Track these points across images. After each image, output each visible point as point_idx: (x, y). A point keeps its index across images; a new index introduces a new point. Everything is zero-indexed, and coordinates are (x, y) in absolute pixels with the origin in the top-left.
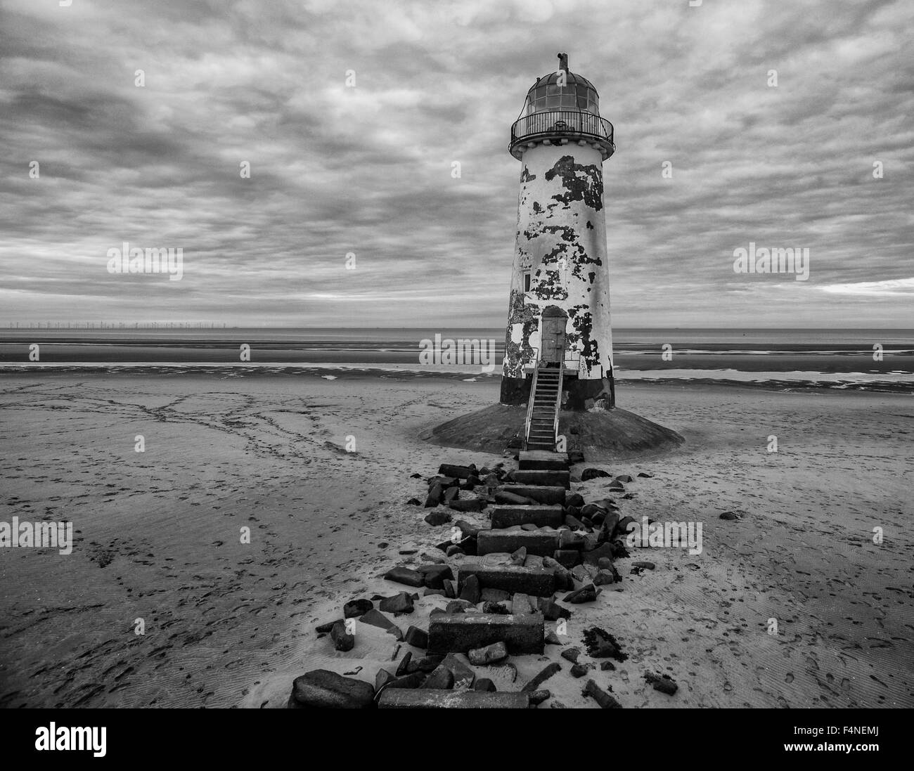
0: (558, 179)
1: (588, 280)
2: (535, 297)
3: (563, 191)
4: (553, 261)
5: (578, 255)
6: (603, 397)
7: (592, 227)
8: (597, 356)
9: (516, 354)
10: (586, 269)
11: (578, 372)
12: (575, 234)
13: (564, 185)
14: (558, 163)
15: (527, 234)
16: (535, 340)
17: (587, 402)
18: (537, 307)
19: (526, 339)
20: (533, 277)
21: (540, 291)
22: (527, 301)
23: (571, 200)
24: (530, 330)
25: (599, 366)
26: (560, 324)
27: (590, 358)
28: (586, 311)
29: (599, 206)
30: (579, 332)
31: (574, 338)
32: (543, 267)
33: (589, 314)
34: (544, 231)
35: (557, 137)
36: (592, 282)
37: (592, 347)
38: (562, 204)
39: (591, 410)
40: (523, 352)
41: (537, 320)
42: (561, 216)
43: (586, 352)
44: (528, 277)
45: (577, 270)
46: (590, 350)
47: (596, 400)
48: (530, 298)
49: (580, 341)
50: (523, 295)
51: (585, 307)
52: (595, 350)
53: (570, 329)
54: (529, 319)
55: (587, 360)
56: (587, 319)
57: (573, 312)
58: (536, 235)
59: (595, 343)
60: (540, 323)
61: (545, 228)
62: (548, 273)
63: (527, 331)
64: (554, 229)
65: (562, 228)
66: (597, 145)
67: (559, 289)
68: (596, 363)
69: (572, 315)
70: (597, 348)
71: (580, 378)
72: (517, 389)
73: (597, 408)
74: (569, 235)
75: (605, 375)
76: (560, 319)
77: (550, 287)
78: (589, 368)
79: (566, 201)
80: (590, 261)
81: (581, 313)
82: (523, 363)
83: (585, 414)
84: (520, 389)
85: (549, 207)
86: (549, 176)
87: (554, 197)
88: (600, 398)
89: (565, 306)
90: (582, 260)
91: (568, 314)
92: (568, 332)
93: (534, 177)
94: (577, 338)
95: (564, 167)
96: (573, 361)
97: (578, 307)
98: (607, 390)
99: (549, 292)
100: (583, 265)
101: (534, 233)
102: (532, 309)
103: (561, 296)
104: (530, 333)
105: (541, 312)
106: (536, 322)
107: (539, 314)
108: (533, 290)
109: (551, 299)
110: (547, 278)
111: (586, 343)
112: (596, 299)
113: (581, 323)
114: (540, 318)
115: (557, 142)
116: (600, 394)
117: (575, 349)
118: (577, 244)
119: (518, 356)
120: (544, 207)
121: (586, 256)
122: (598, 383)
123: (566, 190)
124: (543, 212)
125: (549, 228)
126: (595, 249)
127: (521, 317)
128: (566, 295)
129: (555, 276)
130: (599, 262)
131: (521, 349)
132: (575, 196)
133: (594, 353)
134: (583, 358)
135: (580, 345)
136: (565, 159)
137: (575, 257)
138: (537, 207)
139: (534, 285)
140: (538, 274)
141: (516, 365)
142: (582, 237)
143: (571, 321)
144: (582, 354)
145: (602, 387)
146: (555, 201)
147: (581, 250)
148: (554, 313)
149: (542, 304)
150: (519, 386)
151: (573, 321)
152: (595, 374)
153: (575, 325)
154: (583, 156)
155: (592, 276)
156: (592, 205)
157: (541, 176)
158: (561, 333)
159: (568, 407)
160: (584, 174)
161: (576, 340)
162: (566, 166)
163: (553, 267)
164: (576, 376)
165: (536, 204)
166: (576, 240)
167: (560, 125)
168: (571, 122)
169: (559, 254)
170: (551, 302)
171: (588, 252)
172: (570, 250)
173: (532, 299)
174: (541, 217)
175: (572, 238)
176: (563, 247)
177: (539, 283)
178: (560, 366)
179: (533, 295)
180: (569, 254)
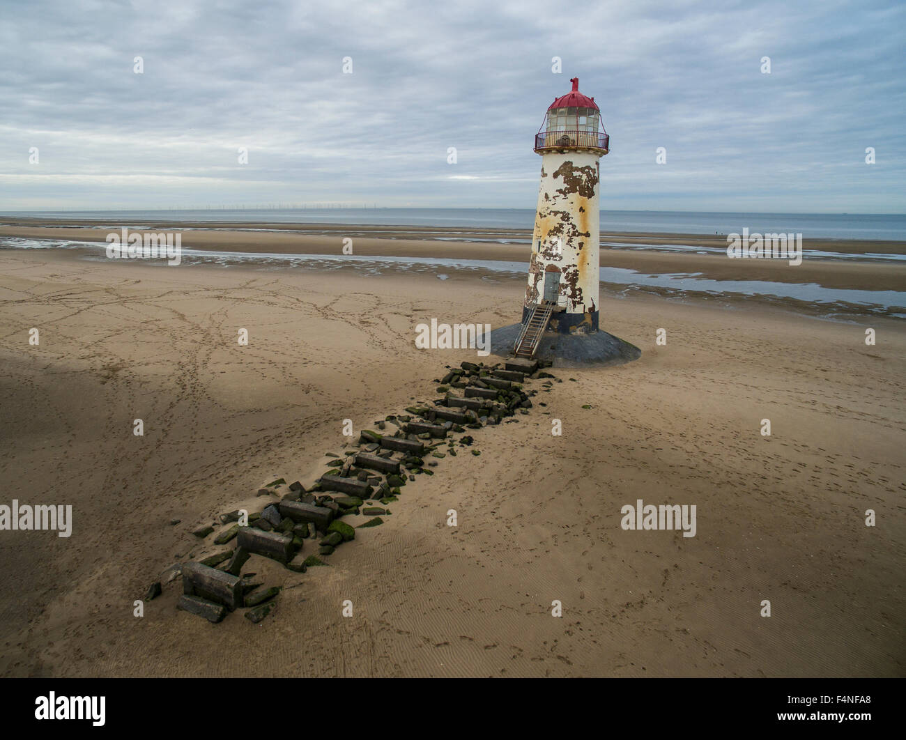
0: (561, 178)
1: (578, 247)
3: (564, 186)
4: (554, 235)
5: (571, 231)
6: (584, 324)
7: (584, 211)
8: (581, 298)
9: (530, 293)
10: (576, 240)
11: (566, 309)
12: (570, 216)
13: (565, 182)
14: (562, 166)
15: (540, 214)
16: (541, 287)
17: (571, 328)
18: (542, 264)
19: (535, 284)
20: (542, 244)
21: (545, 254)
22: (538, 260)
23: (569, 193)
24: (538, 279)
25: (582, 305)
26: (557, 277)
27: (576, 300)
28: (575, 268)
29: (591, 195)
30: (568, 283)
31: (565, 287)
32: (548, 238)
33: (577, 271)
34: (550, 214)
35: (564, 146)
36: (580, 249)
37: (578, 292)
38: (562, 196)
39: (574, 334)
40: (534, 292)
42: (562, 204)
43: (573, 296)
44: (540, 242)
45: (570, 241)
46: (576, 295)
47: (578, 327)
49: (569, 288)
50: (536, 255)
51: (574, 266)
52: (579, 295)
53: (563, 280)
54: (538, 272)
55: (573, 302)
56: (575, 274)
57: (565, 270)
58: (545, 216)
59: (580, 290)
60: (544, 275)
61: (551, 212)
62: (551, 242)
63: (536, 280)
64: (556, 213)
65: (561, 213)
66: (591, 152)
67: (557, 254)
68: (580, 303)
69: (564, 272)
70: (581, 293)
71: (567, 312)
73: (579, 332)
74: (566, 217)
75: (587, 310)
76: (556, 274)
77: (551, 252)
78: (575, 306)
79: (565, 194)
80: (580, 234)
81: (571, 270)
82: (533, 300)
83: (568, 337)
85: (554, 198)
86: (556, 175)
87: (557, 191)
88: (581, 326)
89: (560, 265)
90: (574, 234)
91: (562, 270)
92: (561, 282)
93: (547, 175)
94: (567, 286)
95: (565, 169)
96: (563, 301)
97: (569, 266)
98: (588, 320)
99: (551, 256)
100: (574, 238)
101: (544, 213)
102: (540, 265)
103: (557, 258)
104: (538, 281)
105: (545, 268)
106: (541, 274)
107: (543, 269)
108: (542, 252)
109: (551, 260)
110: (550, 246)
111: (574, 290)
112: (583, 260)
113: (570, 276)
114: (544, 271)
115: (561, 151)
116: (582, 323)
117: (565, 294)
118: (571, 224)
119: (531, 295)
120: (551, 197)
121: (577, 231)
122: (581, 317)
123: (566, 185)
124: (550, 200)
125: (553, 212)
126: (585, 226)
127: (534, 270)
128: (561, 258)
129: (554, 245)
130: (588, 235)
131: (533, 290)
132: (572, 190)
133: (579, 297)
134: (570, 300)
135: (569, 291)
136: (567, 164)
137: (569, 232)
138: (547, 196)
139: (542, 250)
140: (545, 243)
141: (530, 300)
142: (576, 218)
143: (563, 275)
144: (569, 296)
145: (584, 319)
146: (558, 194)
147: (574, 227)
148: (553, 270)
149: (546, 263)
151: (565, 275)
152: (579, 310)
153: (566, 278)
154: (579, 160)
155: (581, 245)
156: (584, 195)
157: (550, 175)
158: (556, 283)
159: (558, 330)
160: (580, 173)
161: (566, 288)
162: (567, 169)
163: (554, 239)
164: (564, 311)
165: (546, 194)
166: (571, 220)
167: (565, 138)
168: (572, 136)
169: (558, 230)
170: (551, 262)
171: (579, 229)
172: (566, 227)
173: (540, 258)
174: (549, 204)
175: (568, 220)
176: (561, 225)
177: (545, 249)
178: (554, 304)
179: (541, 256)
180: (565, 230)
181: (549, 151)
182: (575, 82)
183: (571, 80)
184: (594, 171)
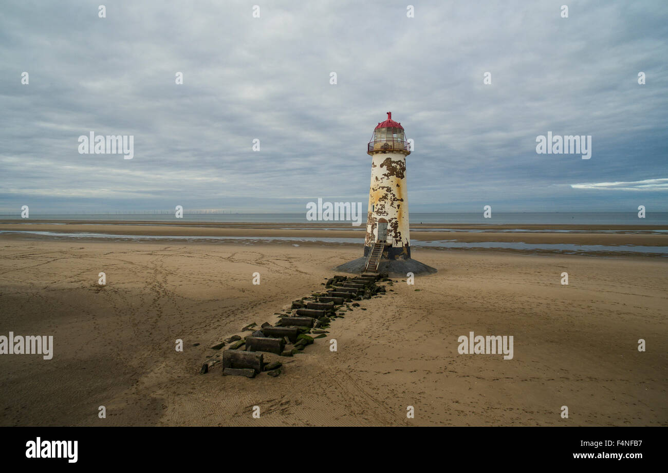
0: (385, 167)
1: (396, 207)
4: (382, 200)
5: (393, 198)
7: (399, 186)
8: (401, 238)
9: (369, 237)
11: (392, 244)
12: (391, 189)
13: (387, 170)
14: (385, 160)
15: (373, 189)
16: (376, 232)
17: (396, 256)
18: (376, 218)
19: (372, 231)
20: (375, 206)
21: (378, 212)
22: (373, 216)
23: (390, 175)
25: (401, 242)
26: (385, 226)
27: (397, 239)
28: (396, 220)
29: (402, 177)
30: (393, 229)
32: (379, 203)
34: (379, 188)
35: (385, 150)
36: (398, 208)
37: (398, 234)
38: (386, 177)
39: (398, 260)
42: (386, 182)
43: (396, 236)
44: (374, 206)
45: (392, 204)
46: (397, 236)
47: (400, 256)
49: (393, 232)
50: (371, 214)
51: (395, 218)
53: (389, 227)
54: (373, 223)
56: (396, 223)
58: (376, 190)
59: (399, 233)
60: (377, 225)
62: (381, 205)
63: (373, 228)
64: (383, 188)
65: (386, 187)
66: (401, 152)
67: (385, 211)
68: (400, 240)
69: (390, 222)
71: (393, 246)
72: (368, 250)
73: (400, 259)
74: (389, 190)
75: (404, 246)
76: (385, 223)
77: (381, 211)
78: (397, 243)
79: (388, 176)
80: (398, 200)
81: (394, 221)
82: (371, 240)
83: (395, 261)
85: (381, 179)
86: (382, 166)
87: (383, 174)
88: (402, 255)
89: (387, 218)
90: (394, 200)
91: (388, 221)
92: (388, 229)
93: (376, 166)
94: (392, 231)
96: (390, 240)
97: (392, 218)
98: (405, 251)
99: (381, 213)
100: (395, 202)
102: (374, 219)
103: (385, 214)
105: (378, 220)
106: (376, 224)
109: (382, 215)
110: (380, 207)
111: (396, 233)
112: (400, 215)
113: (393, 225)
114: (377, 223)
115: (384, 152)
116: (402, 253)
117: (391, 235)
118: (392, 194)
120: (379, 179)
121: (396, 198)
122: (401, 249)
123: (388, 172)
124: (379, 181)
125: (381, 187)
126: (400, 195)
127: (371, 222)
128: (388, 214)
129: (383, 206)
130: (402, 200)
131: (371, 235)
132: (392, 174)
133: (399, 237)
134: (394, 239)
135: (393, 234)
136: (388, 159)
137: (391, 199)
138: (377, 178)
139: (375, 210)
140: (377, 206)
141: (369, 241)
142: (395, 190)
143: (389, 224)
144: (394, 237)
145: (403, 250)
146: (383, 176)
147: (394, 195)
148: (383, 221)
149: (378, 217)
152: (400, 245)
153: (391, 226)
154: (395, 157)
155: (399, 206)
156: (399, 177)
157: (378, 166)
158: (385, 229)
159: (388, 258)
160: (395, 164)
161: (392, 232)
162: (388, 162)
163: (382, 203)
164: (391, 245)
165: (376, 177)
166: (392, 192)
167: (386, 145)
168: (390, 144)
169: (385, 197)
170: (382, 217)
171: (397, 196)
172: (390, 196)
173: (375, 215)
174: (378, 183)
175: (390, 191)
176: (387, 195)
177: (377, 209)
178: (385, 242)
179: (375, 213)
180: (389, 198)
181: (377, 152)
182: (389, 114)
183: (387, 113)
184: (403, 163)
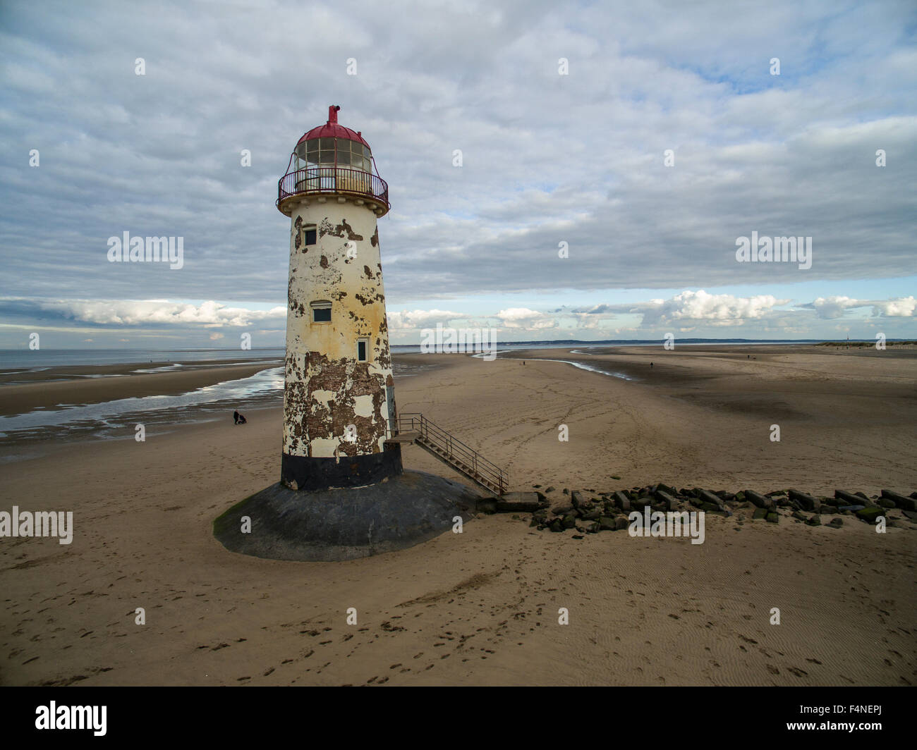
2: (379, 366)
9: (369, 429)
16: (385, 411)
18: (381, 376)
19: (377, 411)
20: (374, 345)
22: (371, 371)
24: (380, 401)
32: (380, 336)
34: (377, 299)
40: (376, 425)
41: (384, 390)
44: (363, 343)
48: (375, 368)
54: (376, 390)
58: (371, 302)
60: (386, 393)
61: (378, 295)
62: (385, 342)
63: (377, 403)
72: (377, 465)
76: (392, 388)
77: (387, 356)
82: (378, 436)
84: (380, 464)
85: (378, 274)
86: (373, 241)
93: (359, 238)
99: (387, 362)
101: (368, 299)
102: (378, 379)
104: (381, 404)
105: (385, 381)
107: (384, 384)
108: (376, 359)
109: (388, 369)
114: (385, 387)
119: (372, 430)
120: (374, 273)
124: (374, 278)
127: (367, 388)
131: (374, 422)
138: (367, 270)
139: (376, 354)
140: (379, 342)
141: (371, 440)
148: (390, 382)
149: (385, 374)
150: (379, 461)
157: (367, 240)
163: (386, 336)
170: (389, 371)
173: (377, 368)
174: (373, 283)
177: (380, 352)
179: (376, 363)
